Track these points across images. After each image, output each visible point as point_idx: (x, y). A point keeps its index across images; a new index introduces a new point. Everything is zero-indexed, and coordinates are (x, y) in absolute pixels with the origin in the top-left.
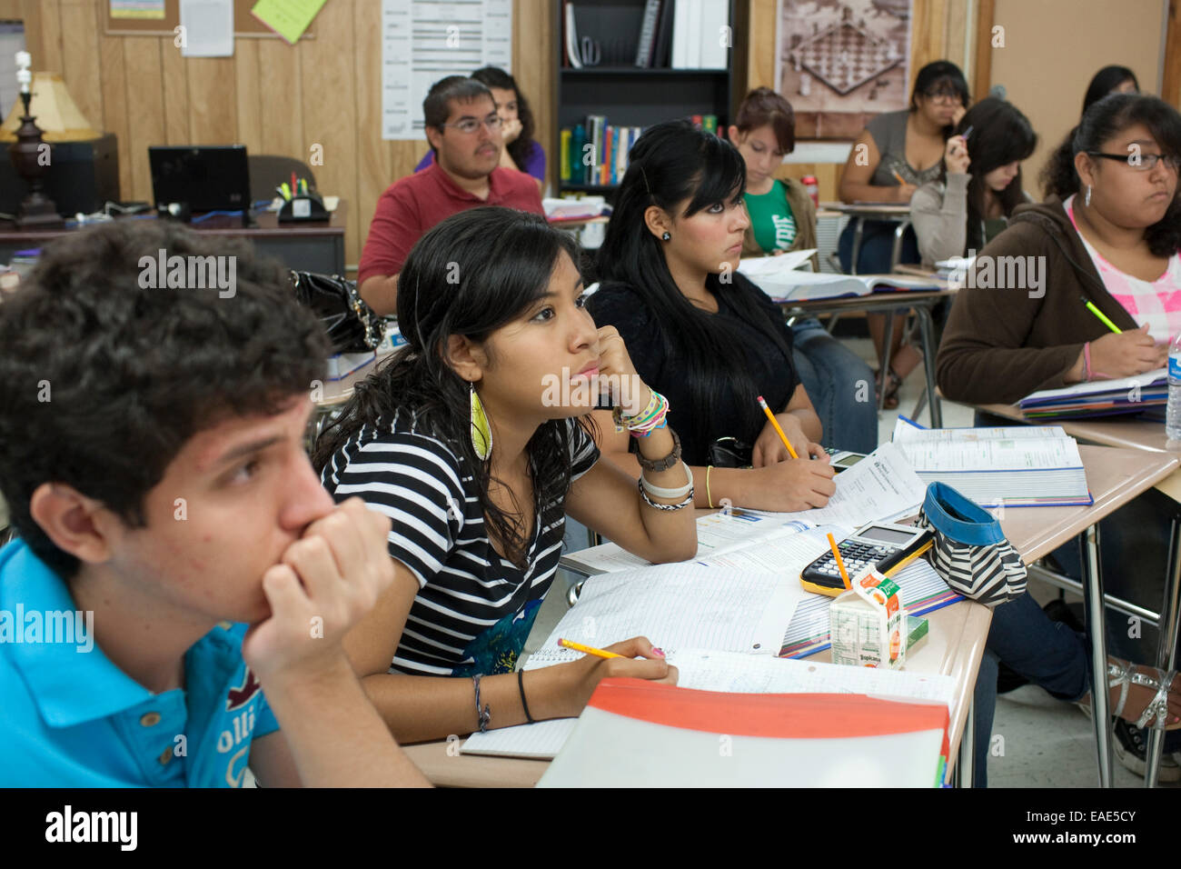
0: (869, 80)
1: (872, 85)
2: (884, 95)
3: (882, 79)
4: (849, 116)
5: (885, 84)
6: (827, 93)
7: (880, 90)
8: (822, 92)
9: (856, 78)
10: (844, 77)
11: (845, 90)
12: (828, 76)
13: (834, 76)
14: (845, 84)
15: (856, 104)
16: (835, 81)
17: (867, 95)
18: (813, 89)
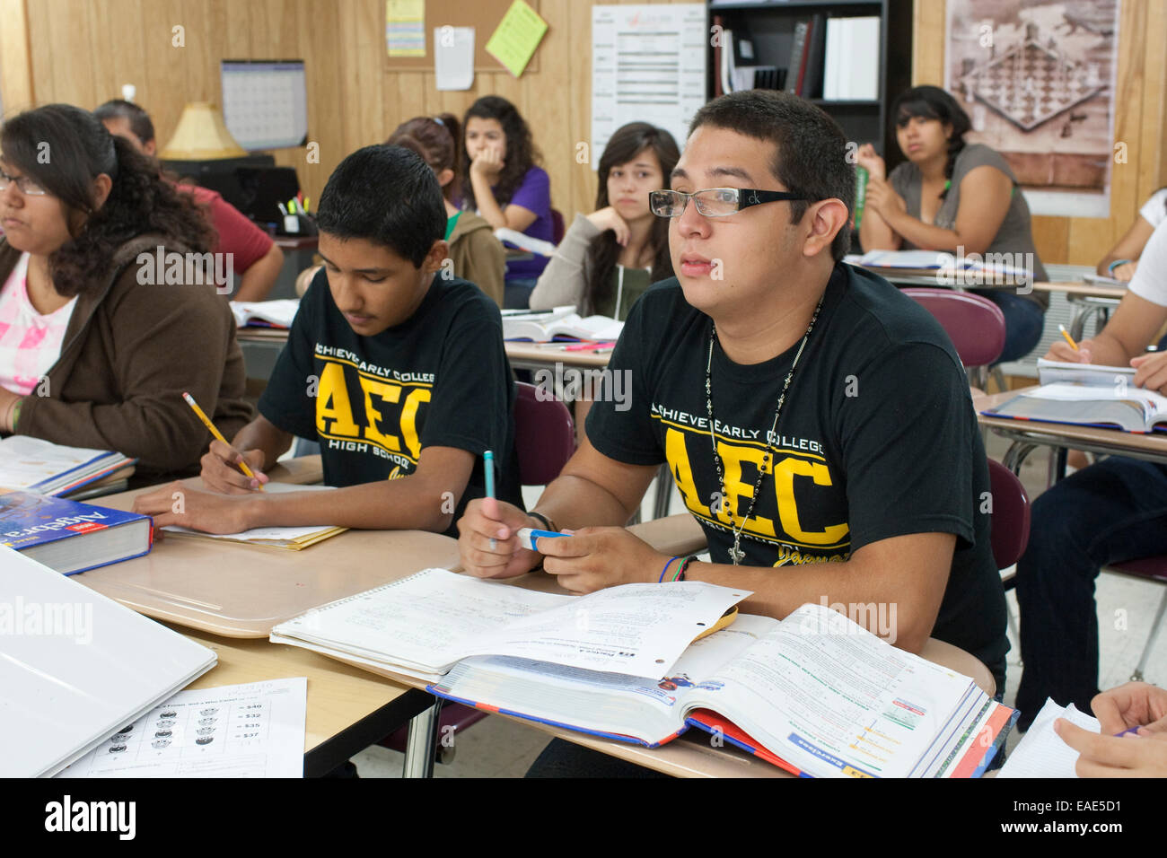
0: (1060, 114)
1: (1066, 119)
2: (1079, 131)
3: (1078, 112)
4: (1036, 157)
5: (1083, 118)
6: (1006, 128)
7: (1074, 125)
8: (1000, 127)
9: (1045, 110)
10: (1029, 109)
11: (1029, 125)
12: (1008, 108)
13: (1015, 109)
14: (1032, 118)
15: (1045, 143)
16: (1018, 115)
17: (1060, 131)
18: (987, 122)
